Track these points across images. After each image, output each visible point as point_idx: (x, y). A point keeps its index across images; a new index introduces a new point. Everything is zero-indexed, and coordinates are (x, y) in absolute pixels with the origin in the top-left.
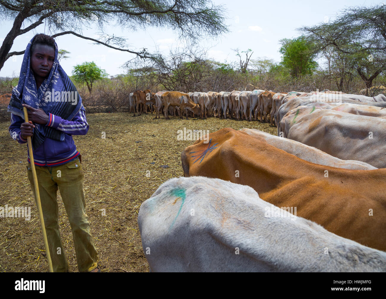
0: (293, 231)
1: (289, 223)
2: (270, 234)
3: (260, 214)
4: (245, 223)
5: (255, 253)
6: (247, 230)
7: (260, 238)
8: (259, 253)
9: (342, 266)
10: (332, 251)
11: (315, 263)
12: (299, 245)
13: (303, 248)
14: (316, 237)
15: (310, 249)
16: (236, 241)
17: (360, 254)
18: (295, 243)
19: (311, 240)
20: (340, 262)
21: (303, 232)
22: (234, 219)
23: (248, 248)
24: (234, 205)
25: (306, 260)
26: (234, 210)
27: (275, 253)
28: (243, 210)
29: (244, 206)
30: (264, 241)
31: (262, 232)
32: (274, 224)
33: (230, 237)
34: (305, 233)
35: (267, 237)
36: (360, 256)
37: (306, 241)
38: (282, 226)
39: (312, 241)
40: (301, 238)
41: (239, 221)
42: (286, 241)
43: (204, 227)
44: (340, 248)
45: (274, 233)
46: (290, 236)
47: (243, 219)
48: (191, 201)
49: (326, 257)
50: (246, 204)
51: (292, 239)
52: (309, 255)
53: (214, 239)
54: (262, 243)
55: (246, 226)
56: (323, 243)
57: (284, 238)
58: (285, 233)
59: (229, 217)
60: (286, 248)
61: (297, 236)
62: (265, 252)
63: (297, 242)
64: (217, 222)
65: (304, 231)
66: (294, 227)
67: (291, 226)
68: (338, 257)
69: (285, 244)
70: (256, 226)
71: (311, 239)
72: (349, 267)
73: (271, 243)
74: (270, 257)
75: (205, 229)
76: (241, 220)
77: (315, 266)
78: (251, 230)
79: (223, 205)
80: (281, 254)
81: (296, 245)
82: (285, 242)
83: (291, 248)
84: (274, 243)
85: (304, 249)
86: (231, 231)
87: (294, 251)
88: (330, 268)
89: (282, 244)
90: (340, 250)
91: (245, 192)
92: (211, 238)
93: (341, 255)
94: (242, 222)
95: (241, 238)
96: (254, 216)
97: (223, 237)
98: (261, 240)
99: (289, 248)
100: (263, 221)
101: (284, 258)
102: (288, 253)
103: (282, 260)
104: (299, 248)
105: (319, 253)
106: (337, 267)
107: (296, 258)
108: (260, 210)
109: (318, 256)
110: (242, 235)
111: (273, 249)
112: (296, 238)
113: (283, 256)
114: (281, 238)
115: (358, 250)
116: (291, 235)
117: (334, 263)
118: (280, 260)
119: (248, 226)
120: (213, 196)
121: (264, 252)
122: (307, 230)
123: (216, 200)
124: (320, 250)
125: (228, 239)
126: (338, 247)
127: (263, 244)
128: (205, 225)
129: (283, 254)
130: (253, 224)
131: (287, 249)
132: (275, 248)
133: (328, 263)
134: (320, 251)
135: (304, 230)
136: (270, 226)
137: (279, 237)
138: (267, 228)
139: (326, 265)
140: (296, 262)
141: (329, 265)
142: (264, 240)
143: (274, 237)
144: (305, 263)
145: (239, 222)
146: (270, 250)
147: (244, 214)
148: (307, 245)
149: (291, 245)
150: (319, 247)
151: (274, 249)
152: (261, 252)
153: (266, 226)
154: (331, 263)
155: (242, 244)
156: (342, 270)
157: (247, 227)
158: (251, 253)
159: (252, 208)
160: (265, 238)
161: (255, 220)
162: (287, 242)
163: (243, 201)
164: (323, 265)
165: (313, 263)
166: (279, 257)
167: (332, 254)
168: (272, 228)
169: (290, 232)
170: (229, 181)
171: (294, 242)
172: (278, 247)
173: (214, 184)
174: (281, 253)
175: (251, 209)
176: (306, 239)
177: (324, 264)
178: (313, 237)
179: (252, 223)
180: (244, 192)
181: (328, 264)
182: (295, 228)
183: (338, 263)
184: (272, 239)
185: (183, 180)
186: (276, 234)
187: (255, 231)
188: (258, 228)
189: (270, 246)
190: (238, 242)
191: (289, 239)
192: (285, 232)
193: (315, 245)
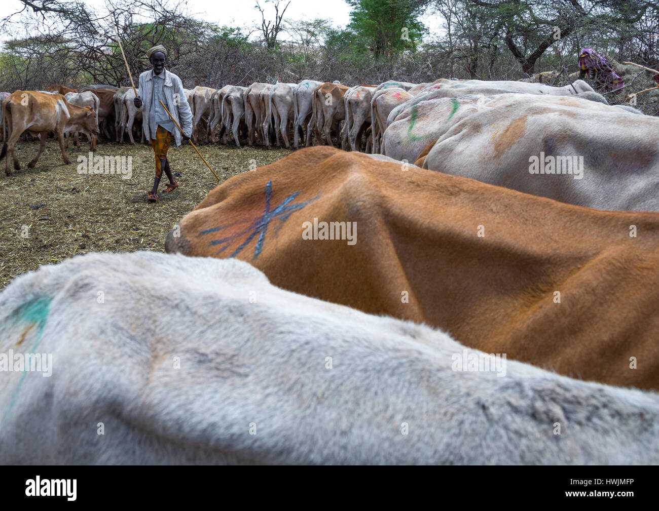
0: (366, 360)
1: (354, 338)
2: (299, 379)
3: (263, 325)
4: (220, 360)
5: (257, 444)
6: (225, 378)
7: (268, 395)
8: (270, 443)
9: (524, 442)
10: (490, 400)
11: (448, 445)
12: (392, 399)
13: (405, 407)
14: (435, 367)
15: (425, 404)
16: (195, 420)
17: (566, 401)
18: (376, 393)
19: (425, 378)
20: (517, 432)
21: (396, 358)
22: (187, 351)
23: (232, 435)
24: (188, 313)
25: (419, 440)
26: (188, 327)
27: (319, 436)
28: (211, 323)
29: (217, 308)
30: (279, 404)
31: (273, 377)
32: (307, 347)
33: (173, 411)
34: (404, 360)
35: (290, 389)
36: (566, 406)
37: (410, 383)
38: (333, 348)
39: (428, 381)
40: (392, 375)
41: (203, 355)
42: (349, 392)
43: (94, 398)
44: (510, 391)
45: (310, 374)
46: (358, 374)
47: (214, 347)
48: (58, 324)
49: (476, 422)
50: (221, 304)
51: (367, 382)
52: (426, 425)
53: (134, 428)
54: (275, 409)
55: (222, 366)
56: (461, 382)
57: (342, 384)
58: (343, 368)
59: (171, 348)
60: (351, 412)
61: (379, 371)
62: (286, 438)
63: (383, 390)
64: (135, 372)
65: (399, 354)
66: (367, 347)
67: (358, 345)
68: (509, 418)
69: (346, 402)
70: (253, 360)
71: (423, 374)
72: (544, 442)
73: (304, 406)
74: (304, 449)
75: (97, 402)
76: (208, 351)
77: (447, 454)
78: (239, 375)
79: (154, 318)
80: (338, 436)
81: (380, 399)
82: (346, 396)
83: (369, 410)
84: (313, 405)
85: (409, 408)
86: (176, 393)
87: (379, 419)
88: (491, 456)
89: (338, 401)
90: (510, 395)
91: (225, 276)
92: (123, 429)
93: (516, 410)
94: (211, 357)
95: (209, 409)
96: (246, 335)
97: (153, 417)
98: (271, 401)
99: (360, 411)
100: (273, 345)
101: (349, 447)
102: (361, 427)
103: (342, 453)
104: (391, 408)
105: (453, 415)
106: (511, 447)
107: (387, 438)
108: (262, 312)
109: (454, 423)
110: (212, 398)
111: (311, 425)
112: (379, 378)
113: (344, 441)
114: (333, 386)
115: (558, 390)
116: (361, 371)
117: (501, 437)
118: (339, 453)
119: (229, 366)
120: (123, 298)
121: (284, 436)
122: (409, 351)
123: (132, 309)
124: (455, 403)
125: (170, 420)
126: (505, 388)
127: (278, 412)
128: (95, 391)
129: (344, 433)
130: (244, 356)
131: (355, 415)
132: (317, 418)
133: (485, 438)
134: (456, 406)
135: (398, 350)
136: (296, 355)
137: (326, 384)
138: (286, 362)
139: (481, 445)
140: (390, 454)
141: (488, 447)
142: (280, 401)
143: (310, 385)
144: (418, 450)
145: (202, 359)
146: (301, 430)
147: (217, 331)
148: (414, 395)
149: (365, 402)
150: (451, 396)
151: (316, 423)
152: (275, 439)
153: (283, 357)
154: (494, 439)
155: (213, 425)
156: (527, 454)
157: (226, 370)
158: (244, 449)
159: (238, 311)
160: (284, 394)
161: (249, 344)
162: (352, 392)
163: (211, 297)
164: (472, 448)
165: (441, 447)
166: (334, 444)
167: (493, 410)
168: (303, 360)
169: (359, 362)
170: (179, 254)
171: (373, 390)
172: (327, 413)
173: (131, 268)
174: (338, 432)
175: (236, 316)
176: (408, 377)
177: (473, 444)
178: (427, 367)
179: (242, 353)
180: (220, 277)
181: (484, 443)
182: (373, 349)
183: (512, 435)
184: (307, 394)
185: (47, 275)
186: (314, 376)
187: (250, 378)
188: (259, 367)
189: (301, 415)
190: (200, 422)
191: (359, 384)
192: (341, 364)
193: (440, 390)
